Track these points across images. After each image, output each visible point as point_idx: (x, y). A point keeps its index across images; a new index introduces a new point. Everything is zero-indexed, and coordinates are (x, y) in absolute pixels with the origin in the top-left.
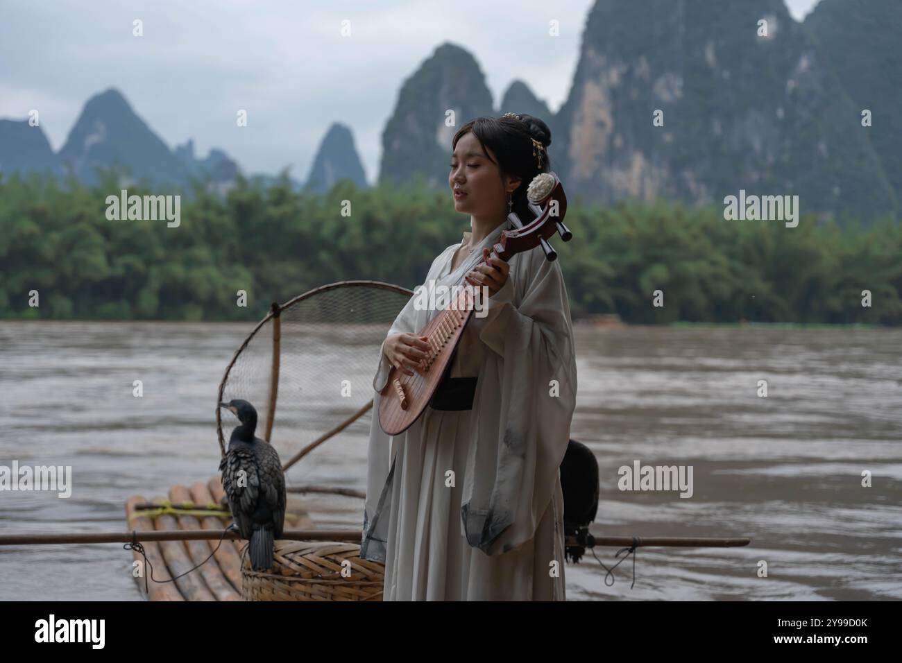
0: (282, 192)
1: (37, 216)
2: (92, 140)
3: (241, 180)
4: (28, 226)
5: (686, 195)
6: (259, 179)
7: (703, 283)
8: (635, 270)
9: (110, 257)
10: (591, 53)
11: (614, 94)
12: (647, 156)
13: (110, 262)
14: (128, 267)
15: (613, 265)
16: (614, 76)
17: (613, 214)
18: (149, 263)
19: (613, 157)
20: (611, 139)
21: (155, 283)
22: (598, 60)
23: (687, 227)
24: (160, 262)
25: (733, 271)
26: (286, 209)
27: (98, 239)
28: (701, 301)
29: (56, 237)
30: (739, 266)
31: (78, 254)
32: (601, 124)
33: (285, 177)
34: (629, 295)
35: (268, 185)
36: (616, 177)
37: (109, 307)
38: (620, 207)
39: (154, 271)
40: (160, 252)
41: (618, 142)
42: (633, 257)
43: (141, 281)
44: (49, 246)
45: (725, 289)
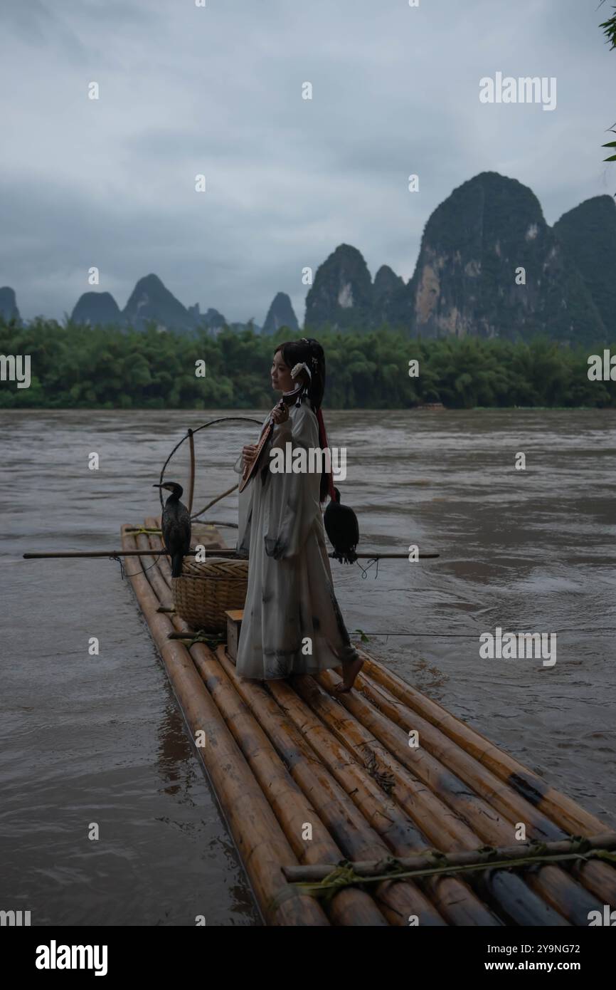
0: (248, 332)
1: (111, 349)
2: (141, 304)
3: (225, 326)
4: (106, 355)
5: (483, 332)
6: (236, 325)
7: (491, 383)
8: (453, 377)
9: (152, 372)
10: (427, 249)
11: (441, 273)
12: (460, 309)
13: (153, 376)
14: (162, 378)
15: (438, 373)
16: (441, 262)
17: (440, 345)
18: (174, 376)
19: (440, 310)
20: (439, 300)
21: (178, 387)
22: (431, 253)
23: (482, 351)
24: (180, 375)
25: (509, 377)
26: (251, 343)
27: (146, 362)
28: (491, 394)
29: (121, 361)
30: (512, 373)
31: (135, 370)
32: (434, 291)
33: (250, 324)
34: (448, 391)
35: (241, 330)
36: (442, 322)
37: (153, 401)
38: (443, 340)
39: (177, 379)
40: (180, 369)
41: (443, 301)
42: (451, 369)
43: (170, 385)
44: (118, 366)
45: (504, 387)
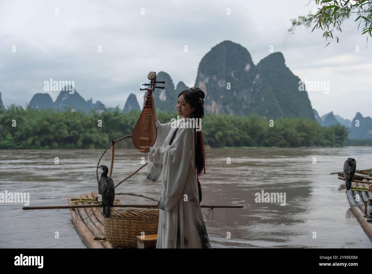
0: (117, 112)
1: (48, 120)
2: (64, 99)
3: (105, 109)
4: (46, 123)
5: (227, 113)
6: (111, 109)
7: (232, 136)
8: (214, 133)
9: (69, 131)
10: (200, 74)
11: (207, 85)
12: (216, 102)
13: (69, 133)
14: (74, 134)
15: (207, 131)
16: (207, 80)
17: (208, 118)
18: (79, 133)
19: (207, 102)
21: (81, 138)
22: (203, 76)
23: (227, 121)
24: (83, 132)
25: (240, 133)
26: (118, 117)
27: (66, 126)
28: (232, 141)
29: (54, 126)
30: (242, 131)
31: (60, 130)
33: (117, 108)
34: (212, 140)
35: (113, 111)
36: (208, 107)
37: (69, 145)
38: (209, 116)
39: (81, 135)
40: (83, 130)
41: (209, 98)
42: (213, 129)
43: (78, 137)
44: (52, 128)
45: (238, 138)
